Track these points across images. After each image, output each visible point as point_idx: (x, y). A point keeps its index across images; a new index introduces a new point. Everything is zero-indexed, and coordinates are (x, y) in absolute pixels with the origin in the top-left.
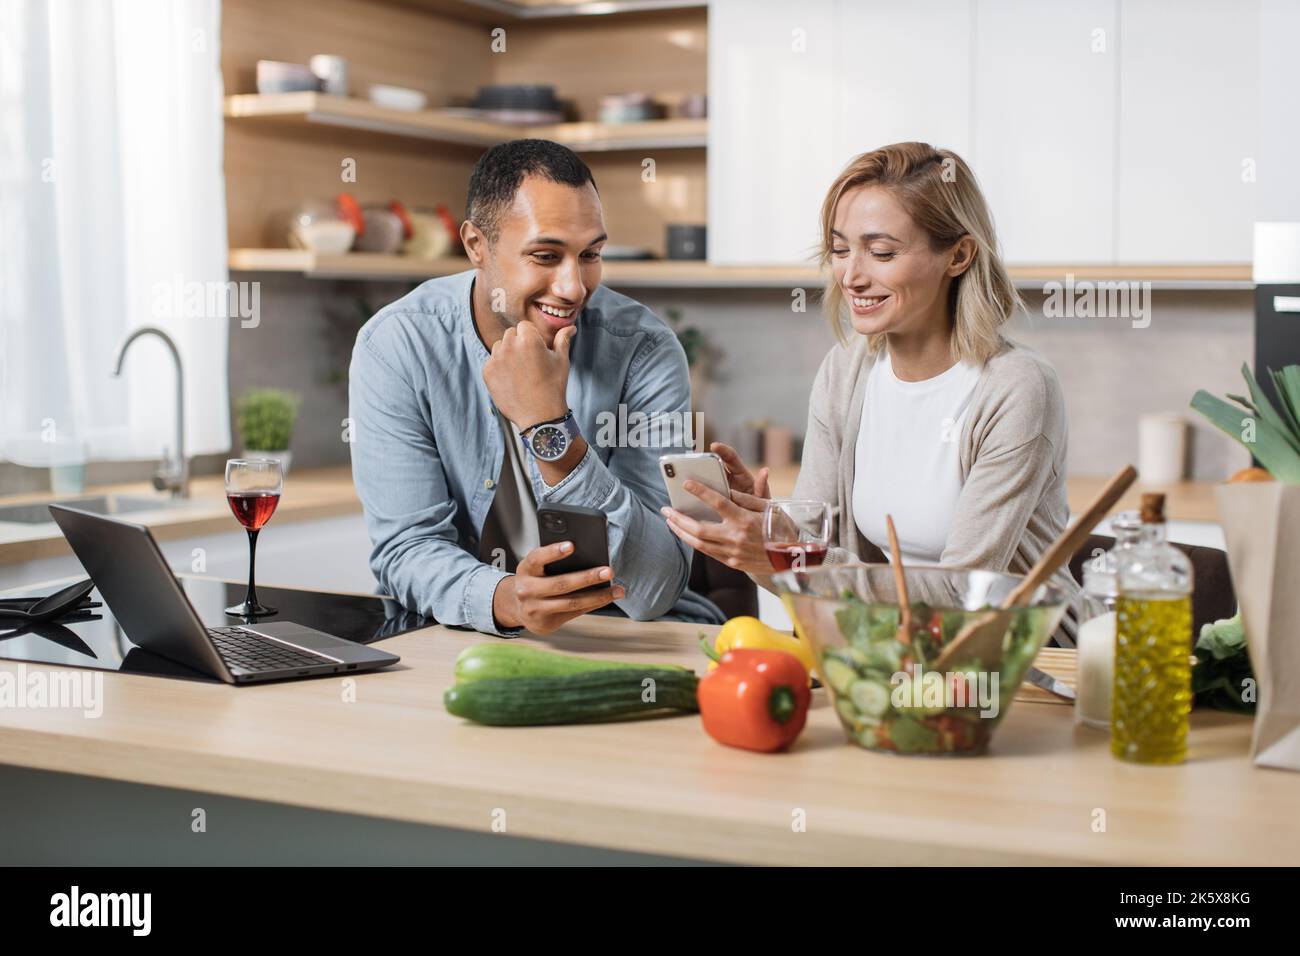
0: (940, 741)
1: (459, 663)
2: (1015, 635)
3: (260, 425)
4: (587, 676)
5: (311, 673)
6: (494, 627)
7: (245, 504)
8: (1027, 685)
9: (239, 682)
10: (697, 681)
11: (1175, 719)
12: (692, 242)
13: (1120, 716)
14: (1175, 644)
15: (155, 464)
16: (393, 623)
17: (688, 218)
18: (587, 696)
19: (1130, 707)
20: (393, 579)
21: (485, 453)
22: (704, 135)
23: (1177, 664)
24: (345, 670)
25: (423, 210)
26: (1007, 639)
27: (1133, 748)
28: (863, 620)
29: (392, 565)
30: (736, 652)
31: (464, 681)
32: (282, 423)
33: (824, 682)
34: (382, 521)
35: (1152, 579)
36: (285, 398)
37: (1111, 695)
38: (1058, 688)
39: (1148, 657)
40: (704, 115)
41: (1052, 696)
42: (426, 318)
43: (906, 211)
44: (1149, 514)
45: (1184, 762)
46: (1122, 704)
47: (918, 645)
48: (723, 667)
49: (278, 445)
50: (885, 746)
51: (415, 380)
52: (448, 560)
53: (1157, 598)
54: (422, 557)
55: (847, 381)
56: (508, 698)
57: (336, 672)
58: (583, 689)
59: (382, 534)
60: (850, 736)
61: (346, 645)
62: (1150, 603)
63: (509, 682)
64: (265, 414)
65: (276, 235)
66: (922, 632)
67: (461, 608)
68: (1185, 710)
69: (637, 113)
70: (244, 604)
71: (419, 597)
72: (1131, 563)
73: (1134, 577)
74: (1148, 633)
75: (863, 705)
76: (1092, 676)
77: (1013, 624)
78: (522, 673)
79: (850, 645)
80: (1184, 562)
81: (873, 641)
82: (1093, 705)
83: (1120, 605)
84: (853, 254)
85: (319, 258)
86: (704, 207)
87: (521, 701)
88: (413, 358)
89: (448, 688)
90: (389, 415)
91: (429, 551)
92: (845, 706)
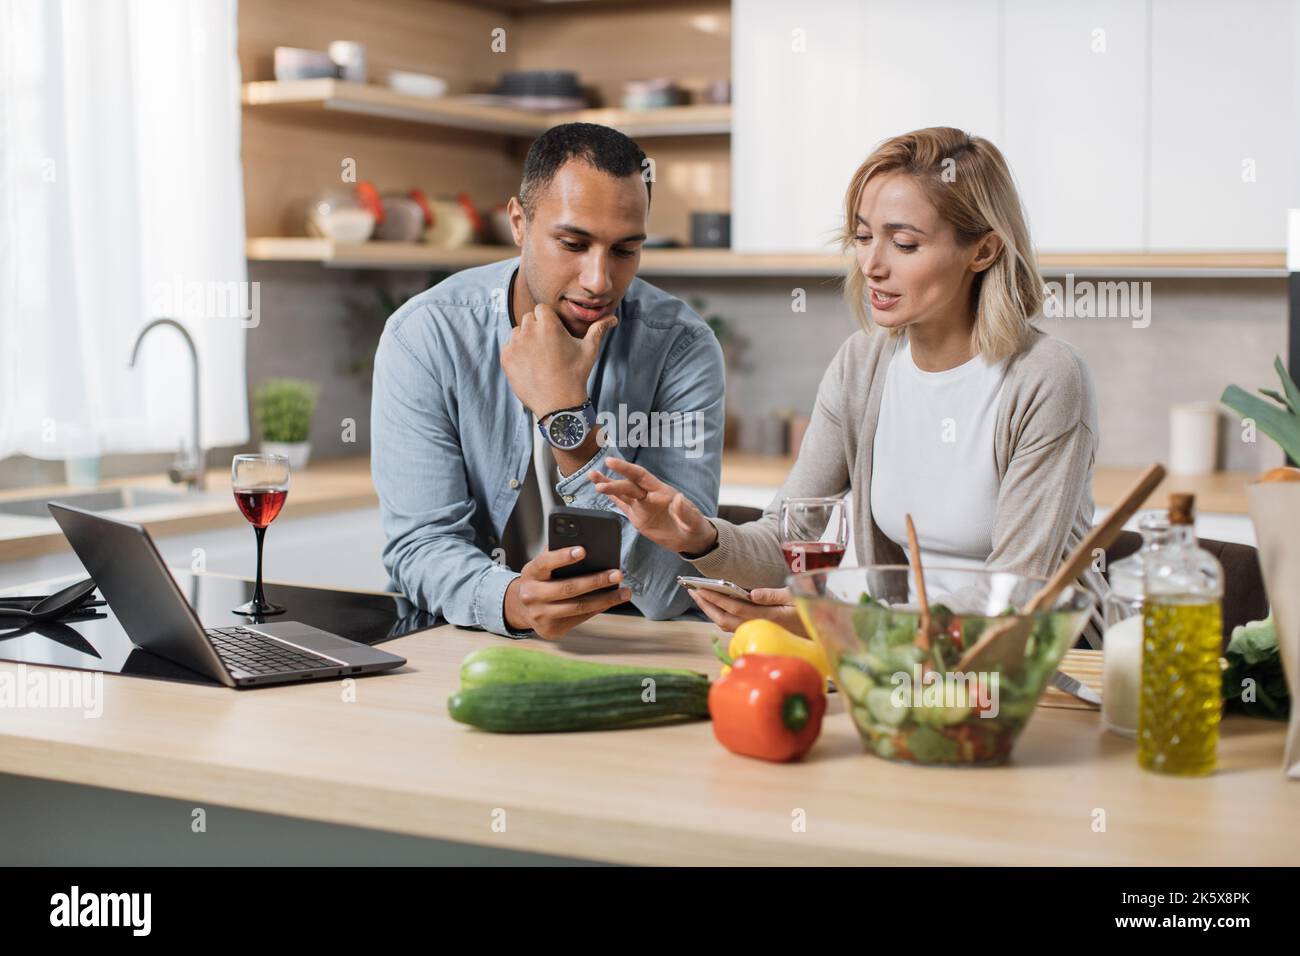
0: (960, 751)
1: (464, 667)
2: (1038, 641)
3: (279, 416)
4: (596, 682)
5: (314, 676)
6: (504, 629)
7: (252, 500)
8: (1052, 689)
9: (241, 686)
10: (708, 686)
11: (1204, 729)
12: (716, 230)
13: (1145, 724)
14: (1205, 650)
15: (171, 456)
16: (404, 622)
17: (712, 205)
18: (596, 702)
19: (1157, 716)
20: (404, 576)
21: (512, 451)
22: (728, 121)
23: (1206, 671)
24: (350, 673)
25: (444, 198)
26: (1030, 645)
27: (1161, 759)
28: (881, 624)
29: (404, 562)
30: (749, 658)
31: (469, 686)
32: (301, 414)
33: (839, 688)
34: (397, 517)
35: (1182, 582)
36: (304, 389)
37: (1138, 701)
38: (1083, 692)
39: (1175, 663)
40: (728, 100)
41: (1078, 701)
42: (457, 310)
43: (931, 202)
44: (1178, 516)
45: (1214, 773)
46: (1150, 713)
47: (937, 651)
48: (736, 673)
49: (296, 436)
50: (902, 756)
51: (443, 377)
52: (461, 558)
53: (1186, 603)
54: (434, 555)
55: (863, 373)
56: (513, 705)
57: (339, 675)
58: (591, 695)
59: (397, 530)
60: (867, 745)
61: (353, 646)
62: (1179, 609)
63: (515, 687)
64: (284, 404)
65: (295, 224)
66: (942, 637)
67: (471, 609)
68: (1215, 719)
69: (661, 99)
70: (251, 603)
71: (430, 596)
72: (1158, 567)
73: (1162, 580)
74: (1177, 639)
75: (881, 714)
76: (1118, 682)
77: (1036, 628)
78: (530, 678)
79: (868, 650)
80: (1213, 565)
81: (891, 646)
82: (1120, 712)
83: (1148, 608)
84: (876, 241)
85: (338, 247)
86: (728, 194)
87: (527, 708)
88: (443, 351)
89: (452, 693)
90: (412, 409)
91: (441, 550)
92: (861, 714)
